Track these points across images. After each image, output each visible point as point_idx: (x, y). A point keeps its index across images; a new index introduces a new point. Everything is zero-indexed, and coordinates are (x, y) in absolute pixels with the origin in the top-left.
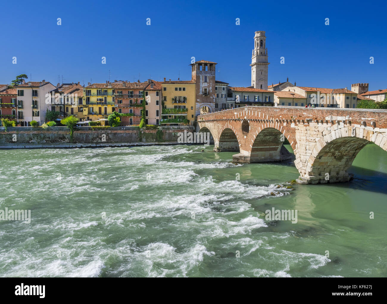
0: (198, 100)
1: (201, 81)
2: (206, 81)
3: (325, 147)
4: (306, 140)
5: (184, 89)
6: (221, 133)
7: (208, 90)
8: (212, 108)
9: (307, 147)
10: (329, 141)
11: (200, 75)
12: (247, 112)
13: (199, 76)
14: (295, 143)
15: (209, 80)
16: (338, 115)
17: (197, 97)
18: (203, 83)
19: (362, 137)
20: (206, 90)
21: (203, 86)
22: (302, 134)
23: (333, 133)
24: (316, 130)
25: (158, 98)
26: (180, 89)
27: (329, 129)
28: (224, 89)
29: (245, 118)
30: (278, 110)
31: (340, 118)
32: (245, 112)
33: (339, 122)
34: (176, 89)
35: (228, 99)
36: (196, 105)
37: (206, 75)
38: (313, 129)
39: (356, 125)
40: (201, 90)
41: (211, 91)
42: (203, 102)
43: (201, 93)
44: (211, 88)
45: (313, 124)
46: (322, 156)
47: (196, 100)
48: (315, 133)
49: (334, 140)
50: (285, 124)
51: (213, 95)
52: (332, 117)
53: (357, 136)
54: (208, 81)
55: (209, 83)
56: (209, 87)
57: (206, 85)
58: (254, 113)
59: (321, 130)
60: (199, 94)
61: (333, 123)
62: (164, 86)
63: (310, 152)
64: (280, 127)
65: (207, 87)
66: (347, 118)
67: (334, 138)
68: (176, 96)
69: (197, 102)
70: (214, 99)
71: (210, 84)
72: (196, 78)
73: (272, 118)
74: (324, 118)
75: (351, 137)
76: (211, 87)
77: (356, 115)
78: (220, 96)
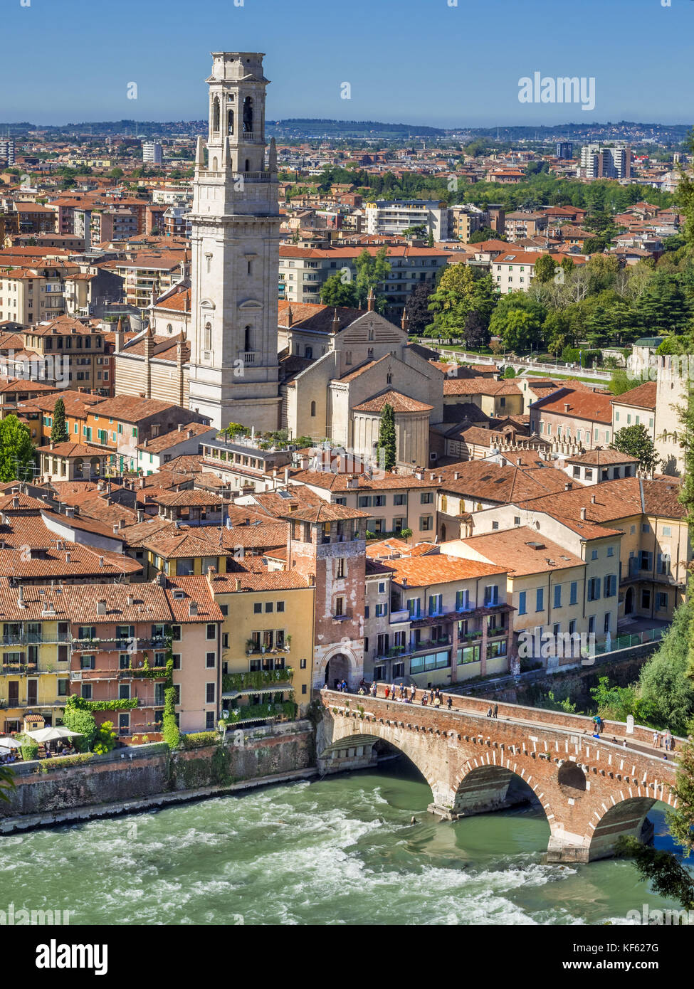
0: (321, 637)
1: (329, 575)
2: (341, 576)
5: (281, 606)
6: (467, 771)
7: (345, 602)
8: (354, 655)
11: (327, 558)
12: (578, 748)
13: (324, 562)
15: (350, 570)
17: (318, 627)
18: (333, 581)
20: (340, 601)
21: (335, 590)
26: (269, 608)
28: (382, 587)
29: (572, 759)
32: (572, 745)
34: (258, 608)
35: (394, 616)
36: (316, 655)
37: (342, 556)
40: (328, 603)
41: (354, 604)
42: (333, 642)
43: (328, 615)
44: (353, 594)
47: (316, 638)
51: (358, 615)
54: (346, 573)
55: (350, 579)
56: (348, 590)
57: (341, 585)
58: (604, 756)
60: (324, 617)
62: (222, 599)
65: (343, 592)
68: (257, 629)
69: (317, 642)
70: (362, 628)
71: (351, 584)
72: (317, 567)
76: (353, 591)
78: (373, 611)
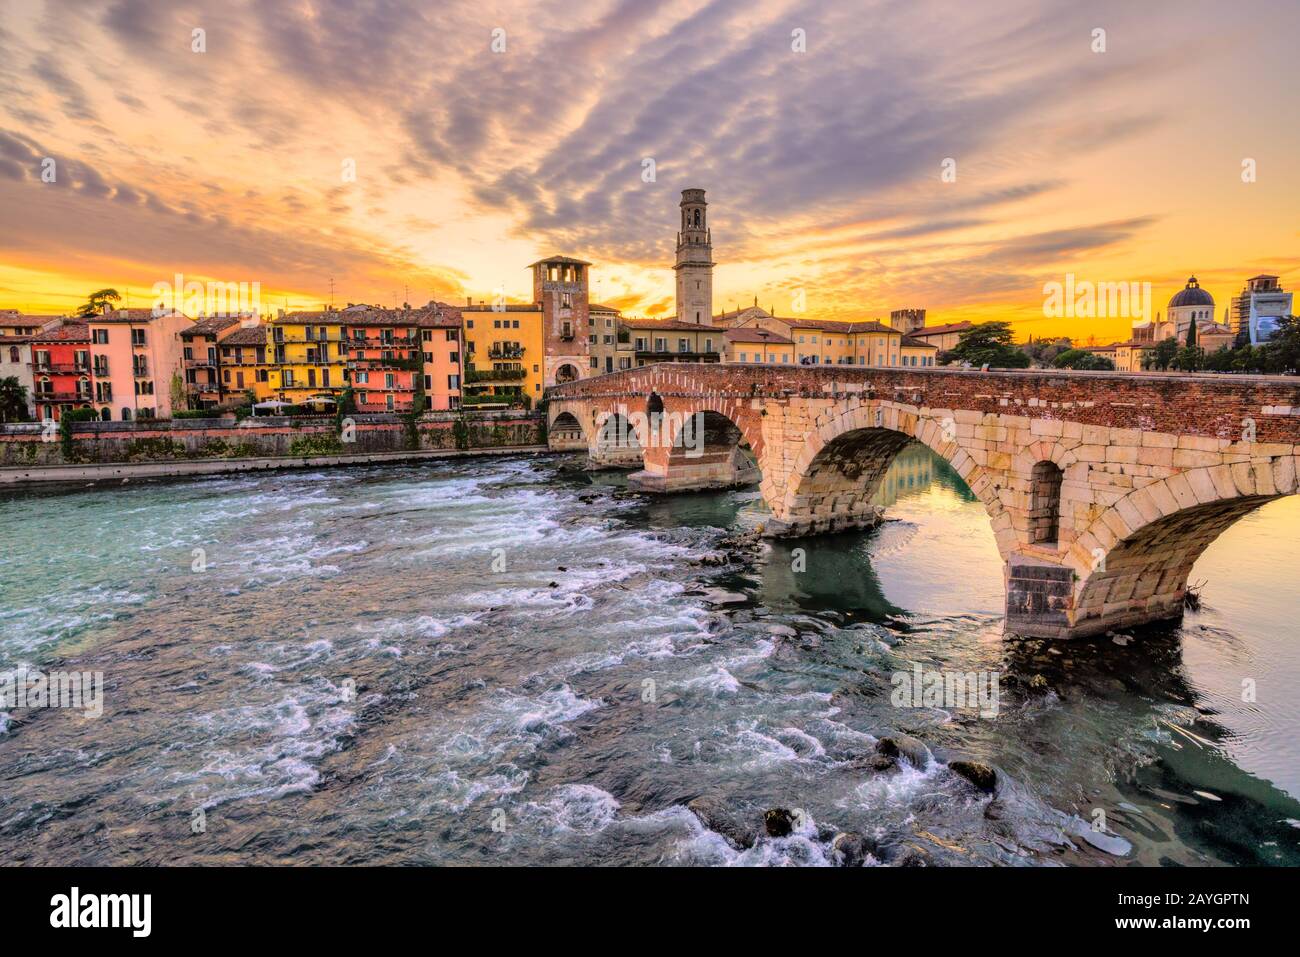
0: (550, 350)
1: (556, 304)
2: (567, 306)
3: (824, 452)
4: (784, 436)
5: (516, 324)
7: (571, 326)
8: (582, 367)
9: (786, 452)
10: (830, 439)
11: (554, 291)
12: (658, 377)
13: (551, 293)
14: (761, 444)
15: (575, 302)
16: (847, 381)
17: (547, 342)
18: (560, 310)
19: (895, 429)
20: (566, 326)
21: (561, 316)
22: (775, 425)
23: (838, 419)
24: (804, 414)
25: (453, 346)
26: (507, 324)
27: (829, 410)
28: (609, 322)
29: (655, 389)
30: (724, 371)
31: (851, 387)
32: (654, 375)
33: (849, 395)
34: (497, 324)
35: (621, 346)
36: (546, 363)
37: (568, 291)
38: (798, 411)
39: (884, 403)
40: (556, 325)
41: (580, 329)
42: (561, 355)
43: (556, 334)
44: (579, 321)
45: (795, 400)
46: (816, 472)
47: (546, 350)
48: (801, 421)
49: (840, 437)
50: (739, 402)
51: (584, 337)
52: (835, 385)
53: (887, 426)
54: (572, 305)
55: (575, 310)
56: (574, 318)
57: (566, 314)
58: (674, 378)
59: (813, 413)
60: (552, 335)
61: (837, 396)
62: (467, 316)
63: (792, 463)
64: (729, 409)
65: (570, 318)
66: (866, 388)
67: (841, 432)
68: (497, 340)
69: (546, 353)
70: (587, 348)
71: (576, 313)
72: (544, 297)
73: (713, 388)
74: (820, 388)
75: (873, 428)
76: (578, 319)
77: (883, 380)
78: (601, 339)
